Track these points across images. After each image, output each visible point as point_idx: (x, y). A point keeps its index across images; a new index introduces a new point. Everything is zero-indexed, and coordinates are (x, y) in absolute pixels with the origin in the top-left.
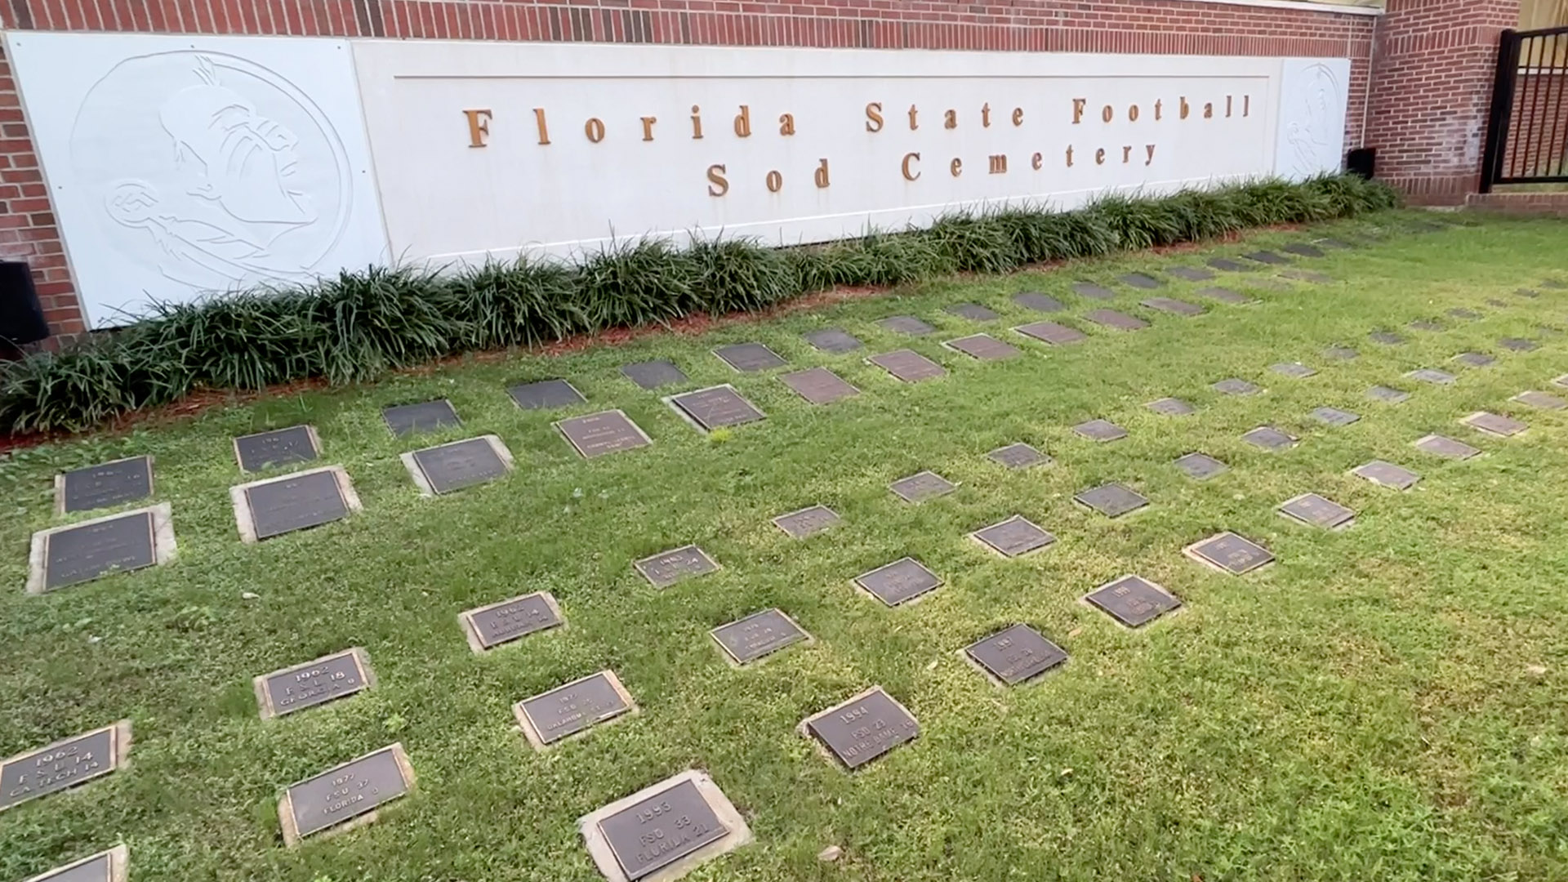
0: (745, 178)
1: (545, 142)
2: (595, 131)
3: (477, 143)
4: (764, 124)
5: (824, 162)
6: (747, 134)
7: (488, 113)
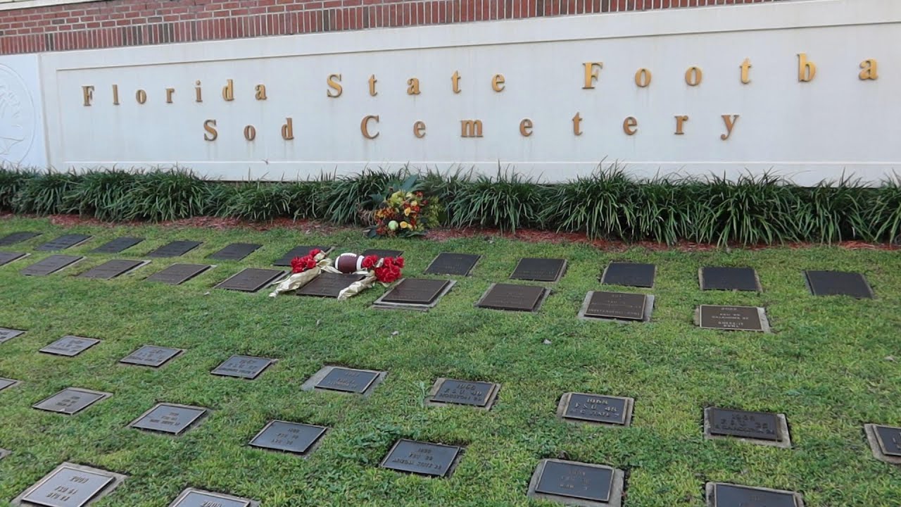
0: (230, 131)
1: (116, 103)
2: (141, 97)
3: (87, 104)
4: (244, 92)
5: (290, 121)
6: (232, 100)
7: (93, 88)
